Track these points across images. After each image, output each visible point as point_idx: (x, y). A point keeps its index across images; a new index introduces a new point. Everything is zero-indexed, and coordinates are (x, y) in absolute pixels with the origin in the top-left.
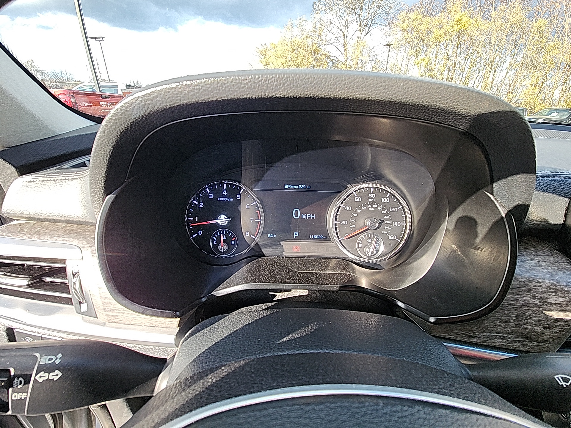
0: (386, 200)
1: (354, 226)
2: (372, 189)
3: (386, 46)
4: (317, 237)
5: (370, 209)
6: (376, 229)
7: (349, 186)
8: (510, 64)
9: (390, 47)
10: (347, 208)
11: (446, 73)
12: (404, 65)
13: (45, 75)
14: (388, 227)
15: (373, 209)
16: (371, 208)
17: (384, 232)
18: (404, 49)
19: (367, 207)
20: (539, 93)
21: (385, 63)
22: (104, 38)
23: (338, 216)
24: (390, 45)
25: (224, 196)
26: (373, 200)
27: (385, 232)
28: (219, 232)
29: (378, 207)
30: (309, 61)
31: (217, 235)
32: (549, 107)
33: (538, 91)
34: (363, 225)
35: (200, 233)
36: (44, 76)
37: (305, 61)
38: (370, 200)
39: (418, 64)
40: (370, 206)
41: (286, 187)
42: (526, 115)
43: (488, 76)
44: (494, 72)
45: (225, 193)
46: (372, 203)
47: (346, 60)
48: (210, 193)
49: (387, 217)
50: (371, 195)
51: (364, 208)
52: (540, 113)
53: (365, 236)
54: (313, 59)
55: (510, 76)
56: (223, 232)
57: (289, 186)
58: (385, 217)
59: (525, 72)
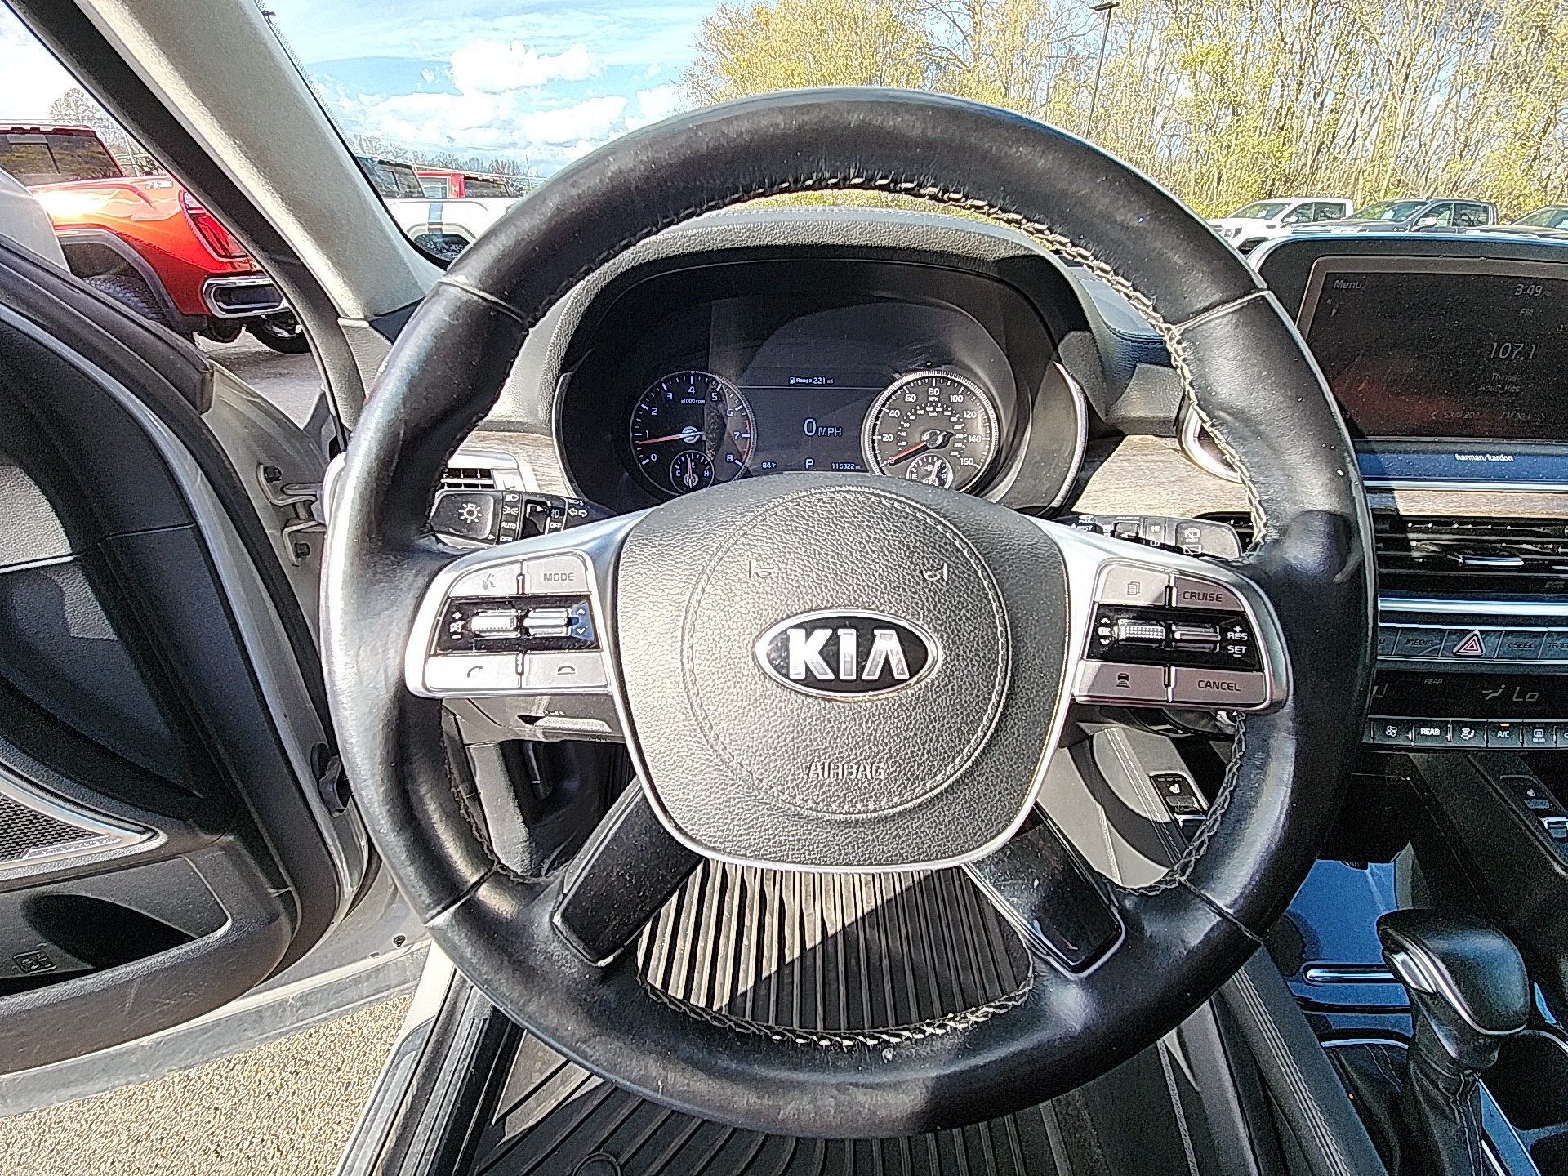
0: (958, 398)
1: (904, 443)
2: (934, 380)
3: (1097, 9)
4: (846, 466)
5: (930, 414)
6: (937, 447)
7: (896, 376)
8: (1457, 71)
9: (1110, 11)
10: (893, 414)
11: (1275, 91)
12: (1152, 70)
13: (115, 132)
14: (960, 445)
15: (935, 414)
16: (932, 412)
17: (953, 453)
18: (1154, 17)
19: (925, 411)
20: (1534, 160)
21: (1094, 63)
22: (273, 14)
23: (878, 427)
24: (1111, 6)
25: (690, 396)
26: (937, 399)
27: (956, 453)
28: (684, 455)
29: (944, 410)
30: (865, 63)
31: (681, 461)
32: (1560, 203)
33: (1533, 153)
34: (918, 441)
35: (654, 457)
36: (112, 136)
37: (856, 63)
38: (931, 399)
39: (1191, 66)
40: (931, 409)
41: (792, 382)
42: (1494, 224)
43: (1395, 105)
44: (1412, 91)
45: (692, 390)
46: (934, 405)
47: (977, 57)
48: (668, 391)
49: (959, 427)
50: (932, 391)
51: (922, 412)
52: (1532, 219)
53: (922, 460)
54: (878, 59)
55: (1457, 107)
56: (690, 457)
57: (798, 380)
58: (956, 427)
59: (1496, 96)
